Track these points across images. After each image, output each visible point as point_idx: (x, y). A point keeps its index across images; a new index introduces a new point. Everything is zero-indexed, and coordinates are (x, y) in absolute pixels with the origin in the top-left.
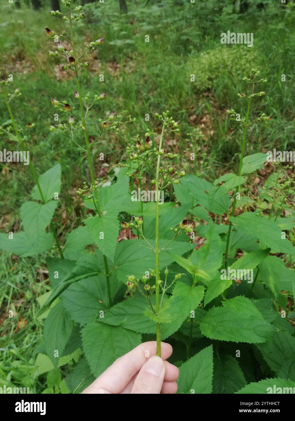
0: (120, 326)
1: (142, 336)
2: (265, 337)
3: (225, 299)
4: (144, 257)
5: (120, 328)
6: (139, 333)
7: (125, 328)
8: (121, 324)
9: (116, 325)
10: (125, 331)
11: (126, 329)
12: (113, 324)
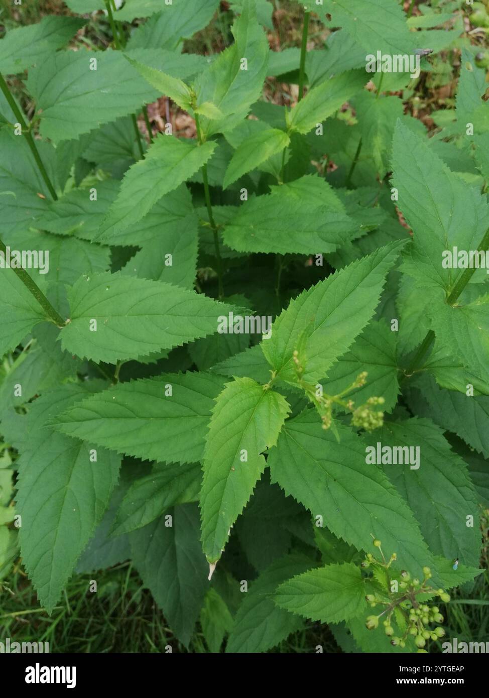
0: (73, 236)
1: (111, 249)
2: (337, 243)
3: (282, 183)
4: (98, 89)
5: (74, 238)
6: (107, 245)
7: (80, 237)
8: (75, 231)
9: (66, 232)
10: (81, 244)
11: (81, 239)
12: (60, 232)
